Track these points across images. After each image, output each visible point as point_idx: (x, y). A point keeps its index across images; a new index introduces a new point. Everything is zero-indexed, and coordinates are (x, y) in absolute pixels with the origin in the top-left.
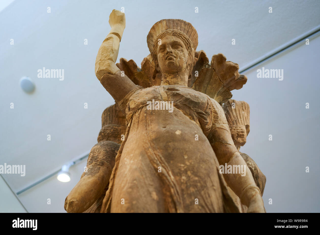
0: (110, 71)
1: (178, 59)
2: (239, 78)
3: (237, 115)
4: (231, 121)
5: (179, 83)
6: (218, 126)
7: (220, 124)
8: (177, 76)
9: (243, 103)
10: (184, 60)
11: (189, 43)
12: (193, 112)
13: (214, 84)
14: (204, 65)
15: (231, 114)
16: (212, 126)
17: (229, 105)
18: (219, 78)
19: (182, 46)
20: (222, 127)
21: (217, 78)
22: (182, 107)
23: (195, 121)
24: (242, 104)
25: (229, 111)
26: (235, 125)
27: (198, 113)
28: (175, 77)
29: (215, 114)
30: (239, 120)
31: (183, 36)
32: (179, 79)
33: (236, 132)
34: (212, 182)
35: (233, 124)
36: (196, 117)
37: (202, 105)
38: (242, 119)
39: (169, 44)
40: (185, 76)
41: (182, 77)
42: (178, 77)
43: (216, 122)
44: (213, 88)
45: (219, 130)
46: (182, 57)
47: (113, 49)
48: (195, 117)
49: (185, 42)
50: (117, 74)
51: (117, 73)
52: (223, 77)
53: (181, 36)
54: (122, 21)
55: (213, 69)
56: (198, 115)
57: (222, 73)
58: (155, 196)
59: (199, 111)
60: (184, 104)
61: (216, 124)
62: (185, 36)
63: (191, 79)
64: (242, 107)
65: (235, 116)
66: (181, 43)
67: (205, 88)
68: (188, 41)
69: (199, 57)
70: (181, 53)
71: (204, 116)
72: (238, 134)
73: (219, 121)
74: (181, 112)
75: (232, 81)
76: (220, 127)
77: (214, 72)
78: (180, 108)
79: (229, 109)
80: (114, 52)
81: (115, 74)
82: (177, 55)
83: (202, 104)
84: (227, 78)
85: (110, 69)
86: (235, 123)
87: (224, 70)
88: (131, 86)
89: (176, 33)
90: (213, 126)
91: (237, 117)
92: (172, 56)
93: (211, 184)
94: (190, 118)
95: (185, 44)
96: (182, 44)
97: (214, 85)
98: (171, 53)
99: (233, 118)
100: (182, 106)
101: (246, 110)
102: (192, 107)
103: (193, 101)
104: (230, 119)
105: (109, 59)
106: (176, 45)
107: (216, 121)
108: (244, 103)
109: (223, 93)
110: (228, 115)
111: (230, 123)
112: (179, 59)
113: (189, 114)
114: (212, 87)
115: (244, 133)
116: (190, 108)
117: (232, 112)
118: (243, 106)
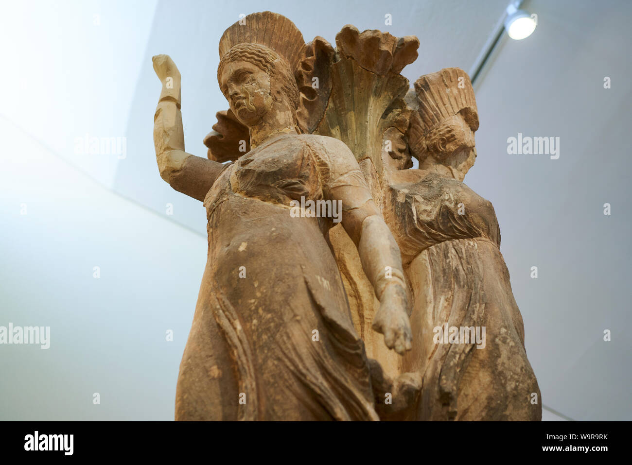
0: (173, 168)
1: (250, 98)
2: (397, 47)
3: (437, 102)
4: (429, 119)
5: (269, 136)
6: (332, 186)
7: (334, 180)
8: (263, 124)
9: (443, 74)
10: (262, 93)
11: (262, 57)
12: (275, 190)
13: (361, 82)
14: (330, 60)
15: (427, 106)
16: (323, 190)
17: (420, 91)
18: (364, 68)
19: (251, 71)
20: (338, 184)
21: (360, 71)
22: (255, 191)
23: (282, 204)
24: (442, 76)
25: (422, 102)
26: (436, 124)
27: (285, 187)
28: (261, 128)
29: (323, 168)
30: (443, 109)
31: (248, 52)
32: (268, 129)
33: (439, 137)
34: (293, 311)
35: (434, 123)
36: (283, 194)
37: (289, 170)
38: (448, 105)
39: (229, 81)
40: (277, 117)
41: (271, 122)
42: (264, 126)
43: (327, 180)
44: (362, 89)
45: (336, 191)
46: (256, 91)
47: (166, 130)
48: (281, 197)
49: (254, 62)
50: (185, 167)
51: (183, 166)
52: (368, 62)
53: (244, 56)
54: (170, 70)
55: (348, 57)
56: (286, 189)
57: (363, 57)
58: (215, 372)
59: (284, 184)
60: (257, 184)
61: (328, 184)
62: (251, 50)
63: (318, 96)
64: (443, 81)
65: (433, 106)
66: (246, 68)
67: (351, 96)
68: (258, 56)
69: (316, 51)
70: (252, 85)
71: (296, 186)
72: (443, 139)
73: (332, 175)
74: (257, 201)
75: (388, 60)
76: (335, 186)
77: (353, 61)
78: (253, 195)
79: (421, 97)
80: (169, 132)
81: (181, 169)
82: (246, 93)
83: (287, 168)
84: (375, 61)
85: (171, 166)
86: (437, 120)
87: (363, 51)
88: (212, 173)
89: (236, 55)
90: (325, 188)
91: (437, 106)
92: (239, 99)
93: (292, 315)
94: (275, 203)
95: (255, 65)
96: (250, 68)
97: (361, 84)
98: (237, 94)
99: (431, 112)
100: (255, 189)
101: (453, 83)
102: (270, 183)
103: (269, 172)
104: (427, 116)
105: (165, 150)
106: (241, 76)
107: (327, 178)
108: (445, 72)
109: (389, 84)
110: (422, 110)
111: (429, 124)
112: (253, 98)
113: (270, 197)
114: (359, 88)
115: (453, 133)
116: (268, 186)
117: (427, 101)
118: (445, 79)
